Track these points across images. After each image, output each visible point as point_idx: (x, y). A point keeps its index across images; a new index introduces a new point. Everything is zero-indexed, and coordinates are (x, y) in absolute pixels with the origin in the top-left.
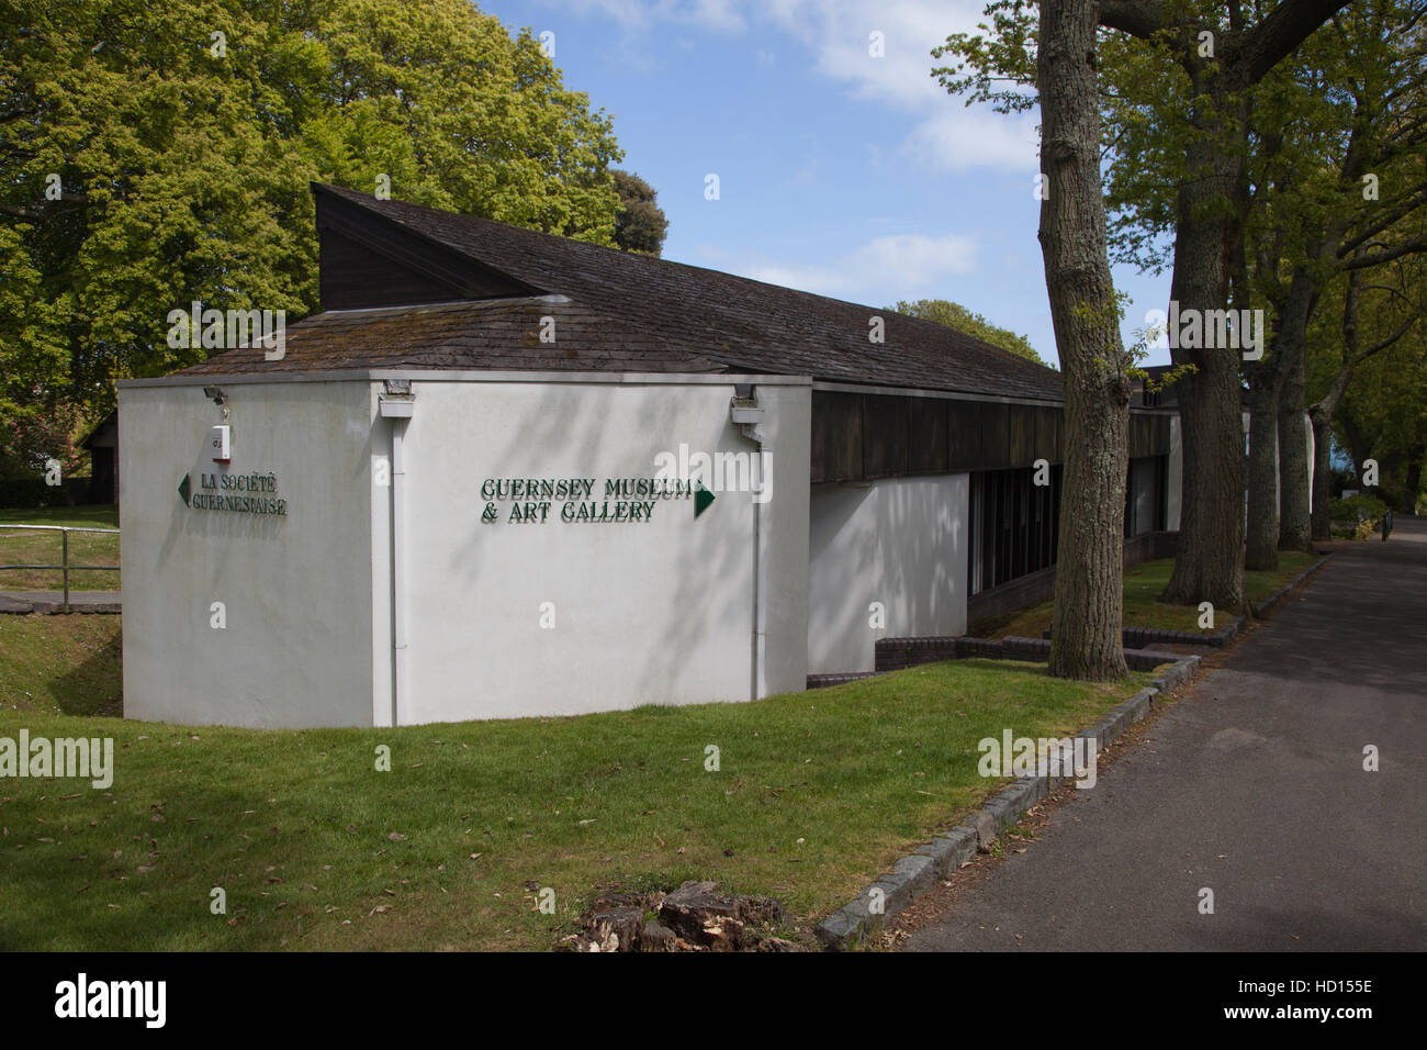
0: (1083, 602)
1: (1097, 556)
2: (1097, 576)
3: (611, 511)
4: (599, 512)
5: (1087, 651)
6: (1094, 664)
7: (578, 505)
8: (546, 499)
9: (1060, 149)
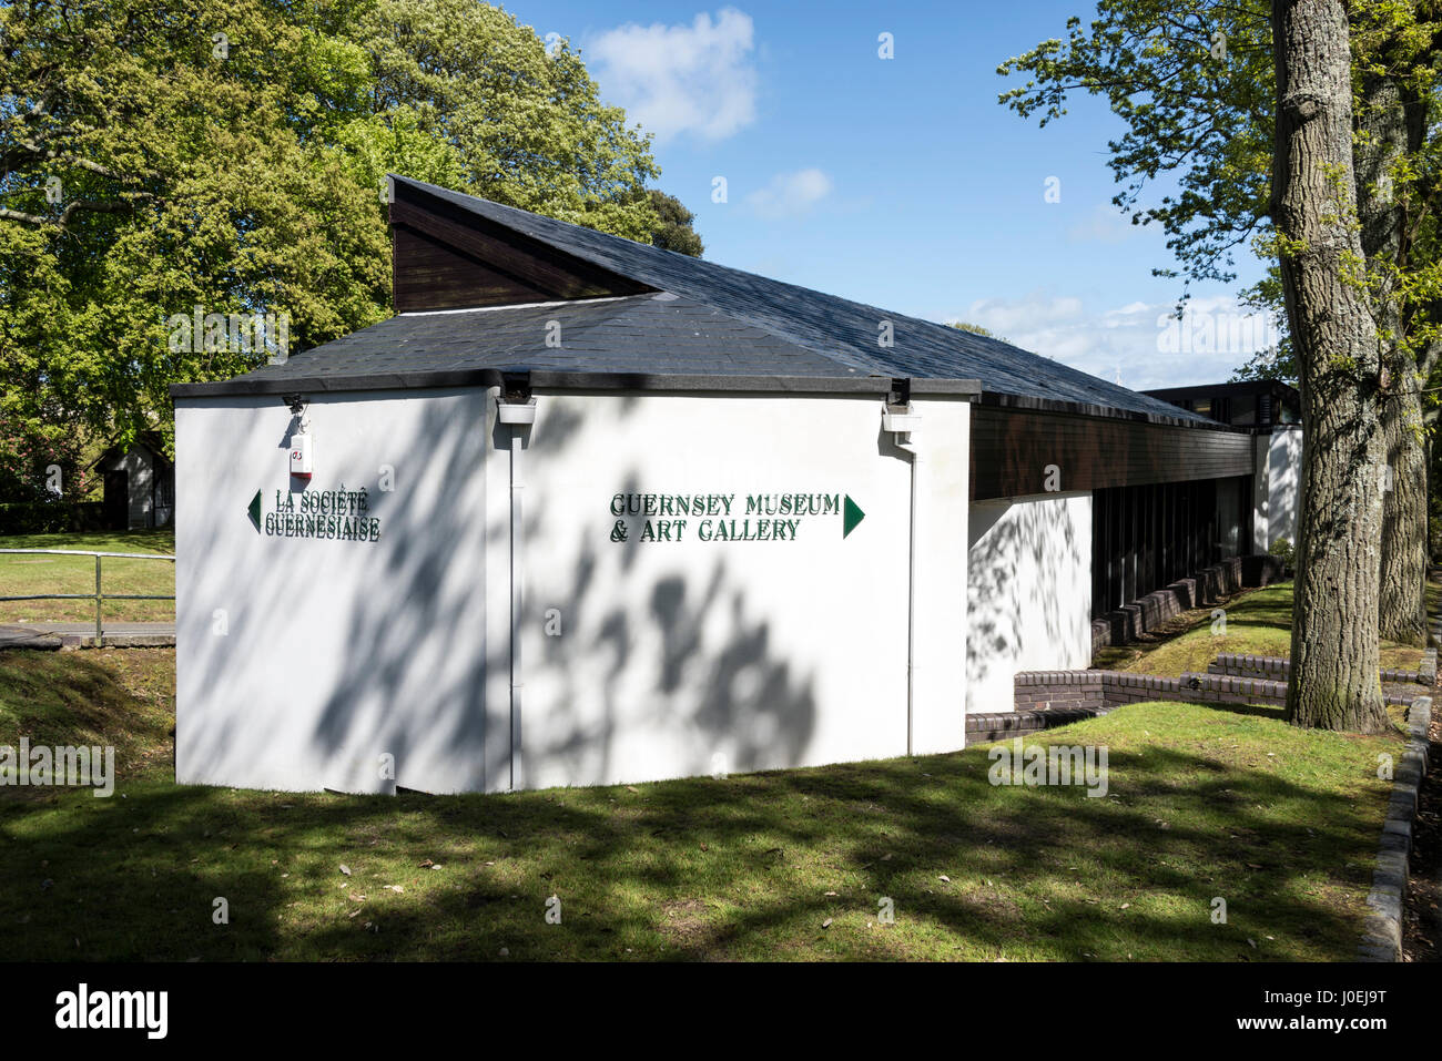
0: (1335, 634)
1: (1351, 580)
2: (1352, 603)
3: (753, 529)
4: (739, 529)
5: (1342, 693)
6: (1351, 708)
7: (716, 521)
8: (683, 516)
9: (1307, 103)
